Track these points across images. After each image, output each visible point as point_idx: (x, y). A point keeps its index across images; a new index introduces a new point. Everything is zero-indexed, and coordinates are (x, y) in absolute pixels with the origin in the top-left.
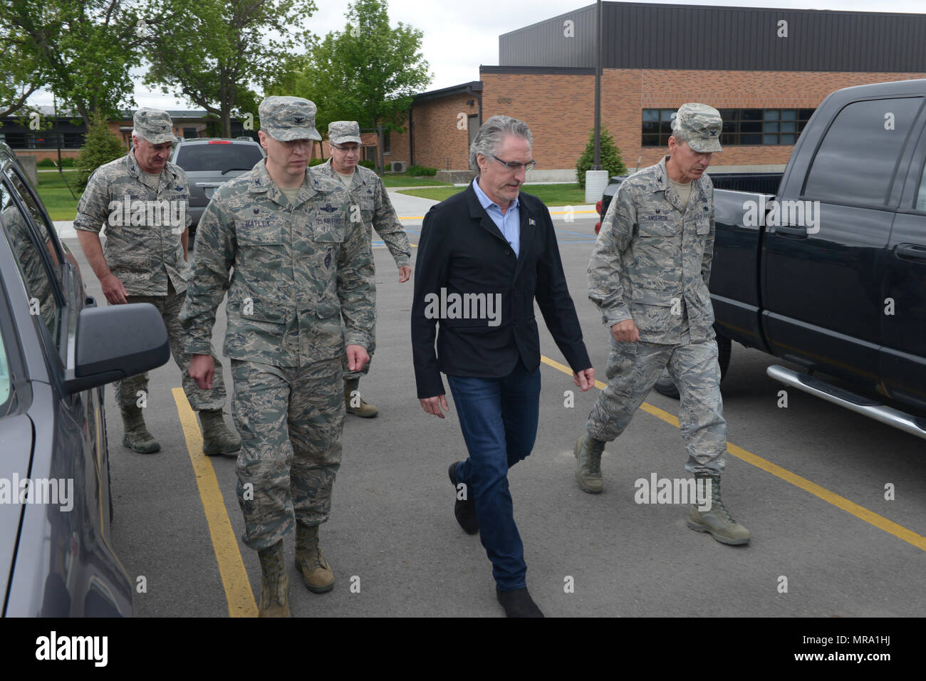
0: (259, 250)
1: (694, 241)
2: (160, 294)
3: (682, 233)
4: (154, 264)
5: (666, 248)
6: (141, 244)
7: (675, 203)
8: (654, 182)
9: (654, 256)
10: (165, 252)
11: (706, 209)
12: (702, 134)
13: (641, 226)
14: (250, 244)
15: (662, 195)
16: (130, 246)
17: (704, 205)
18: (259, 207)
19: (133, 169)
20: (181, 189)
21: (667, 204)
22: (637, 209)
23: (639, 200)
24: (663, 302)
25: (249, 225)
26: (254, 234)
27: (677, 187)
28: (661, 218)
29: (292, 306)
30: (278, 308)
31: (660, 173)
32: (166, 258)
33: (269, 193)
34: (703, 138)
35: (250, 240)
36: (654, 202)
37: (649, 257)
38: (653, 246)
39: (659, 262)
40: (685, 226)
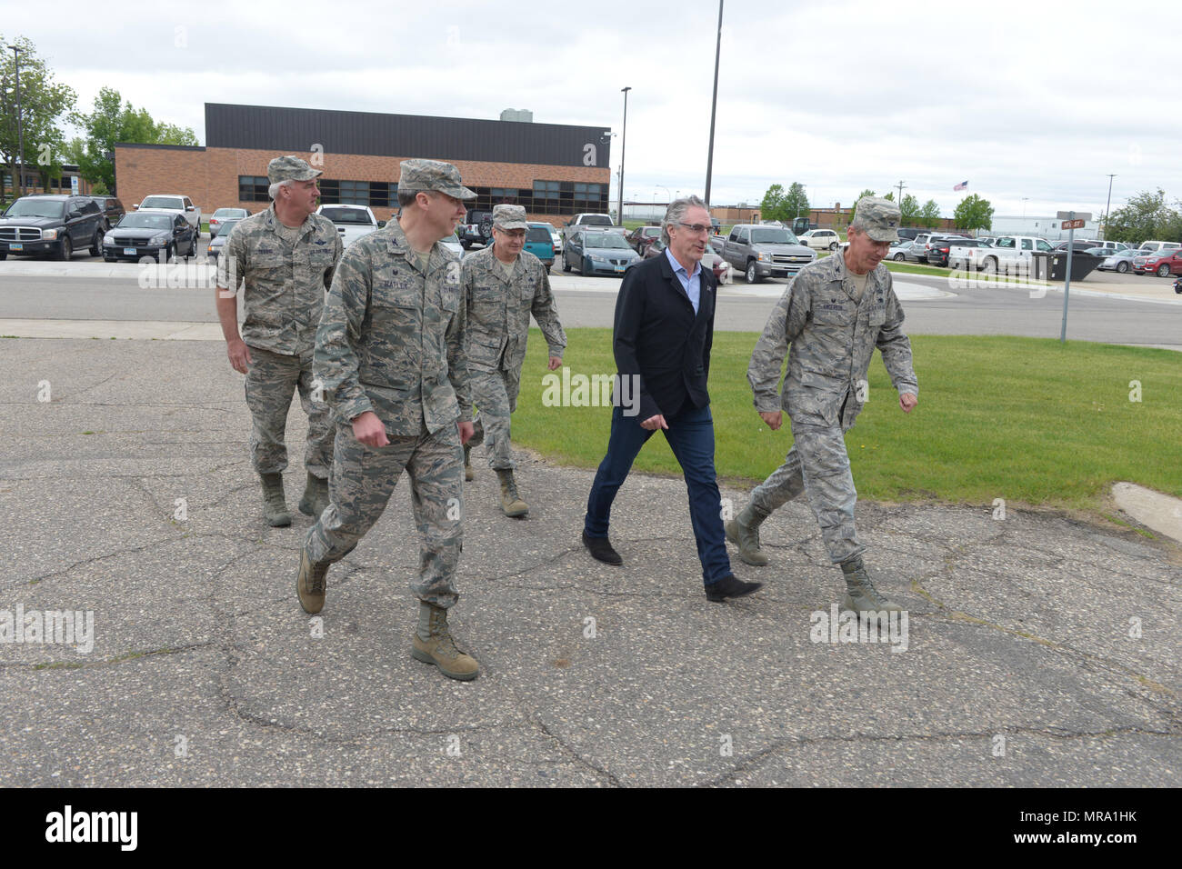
0: (395, 313)
1: (865, 332)
2: (286, 353)
3: (855, 324)
4: (285, 321)
5: (838, 337)
6: (273, 300)
7: (851, 293)
8: (833, 271)
9: (827, 344)
10: (297, 309)
11: (881, 300)
12: (881, 224)
13: (816, 313)
14: (386, 305)
15: (838, 284)
16: (265, 300)
17: (879, 296)
18: (398, 268)
19: (270, 222)
20: (324, 243)
21: (844, 294)
22: (812, 297)
23: (815, 288)
24: (831, 387)
25: (387, 285)
26: (392, 295)
27: (854, 278)
28: (836, 307)
29: (418, 373)
30: (405, 374)
31: (838, 263)
32: (297, 315)
33: (406, 255)
34: (882, 228)
35: (387, 301)
36: (831, 291)
37: (822, 345)
38: (826, 335)
39: (831, 350)
40: (859, 317)
